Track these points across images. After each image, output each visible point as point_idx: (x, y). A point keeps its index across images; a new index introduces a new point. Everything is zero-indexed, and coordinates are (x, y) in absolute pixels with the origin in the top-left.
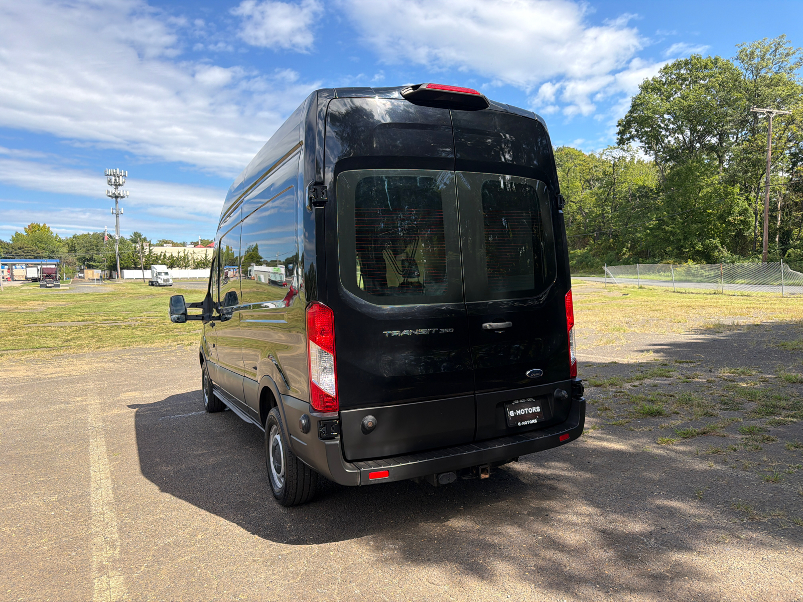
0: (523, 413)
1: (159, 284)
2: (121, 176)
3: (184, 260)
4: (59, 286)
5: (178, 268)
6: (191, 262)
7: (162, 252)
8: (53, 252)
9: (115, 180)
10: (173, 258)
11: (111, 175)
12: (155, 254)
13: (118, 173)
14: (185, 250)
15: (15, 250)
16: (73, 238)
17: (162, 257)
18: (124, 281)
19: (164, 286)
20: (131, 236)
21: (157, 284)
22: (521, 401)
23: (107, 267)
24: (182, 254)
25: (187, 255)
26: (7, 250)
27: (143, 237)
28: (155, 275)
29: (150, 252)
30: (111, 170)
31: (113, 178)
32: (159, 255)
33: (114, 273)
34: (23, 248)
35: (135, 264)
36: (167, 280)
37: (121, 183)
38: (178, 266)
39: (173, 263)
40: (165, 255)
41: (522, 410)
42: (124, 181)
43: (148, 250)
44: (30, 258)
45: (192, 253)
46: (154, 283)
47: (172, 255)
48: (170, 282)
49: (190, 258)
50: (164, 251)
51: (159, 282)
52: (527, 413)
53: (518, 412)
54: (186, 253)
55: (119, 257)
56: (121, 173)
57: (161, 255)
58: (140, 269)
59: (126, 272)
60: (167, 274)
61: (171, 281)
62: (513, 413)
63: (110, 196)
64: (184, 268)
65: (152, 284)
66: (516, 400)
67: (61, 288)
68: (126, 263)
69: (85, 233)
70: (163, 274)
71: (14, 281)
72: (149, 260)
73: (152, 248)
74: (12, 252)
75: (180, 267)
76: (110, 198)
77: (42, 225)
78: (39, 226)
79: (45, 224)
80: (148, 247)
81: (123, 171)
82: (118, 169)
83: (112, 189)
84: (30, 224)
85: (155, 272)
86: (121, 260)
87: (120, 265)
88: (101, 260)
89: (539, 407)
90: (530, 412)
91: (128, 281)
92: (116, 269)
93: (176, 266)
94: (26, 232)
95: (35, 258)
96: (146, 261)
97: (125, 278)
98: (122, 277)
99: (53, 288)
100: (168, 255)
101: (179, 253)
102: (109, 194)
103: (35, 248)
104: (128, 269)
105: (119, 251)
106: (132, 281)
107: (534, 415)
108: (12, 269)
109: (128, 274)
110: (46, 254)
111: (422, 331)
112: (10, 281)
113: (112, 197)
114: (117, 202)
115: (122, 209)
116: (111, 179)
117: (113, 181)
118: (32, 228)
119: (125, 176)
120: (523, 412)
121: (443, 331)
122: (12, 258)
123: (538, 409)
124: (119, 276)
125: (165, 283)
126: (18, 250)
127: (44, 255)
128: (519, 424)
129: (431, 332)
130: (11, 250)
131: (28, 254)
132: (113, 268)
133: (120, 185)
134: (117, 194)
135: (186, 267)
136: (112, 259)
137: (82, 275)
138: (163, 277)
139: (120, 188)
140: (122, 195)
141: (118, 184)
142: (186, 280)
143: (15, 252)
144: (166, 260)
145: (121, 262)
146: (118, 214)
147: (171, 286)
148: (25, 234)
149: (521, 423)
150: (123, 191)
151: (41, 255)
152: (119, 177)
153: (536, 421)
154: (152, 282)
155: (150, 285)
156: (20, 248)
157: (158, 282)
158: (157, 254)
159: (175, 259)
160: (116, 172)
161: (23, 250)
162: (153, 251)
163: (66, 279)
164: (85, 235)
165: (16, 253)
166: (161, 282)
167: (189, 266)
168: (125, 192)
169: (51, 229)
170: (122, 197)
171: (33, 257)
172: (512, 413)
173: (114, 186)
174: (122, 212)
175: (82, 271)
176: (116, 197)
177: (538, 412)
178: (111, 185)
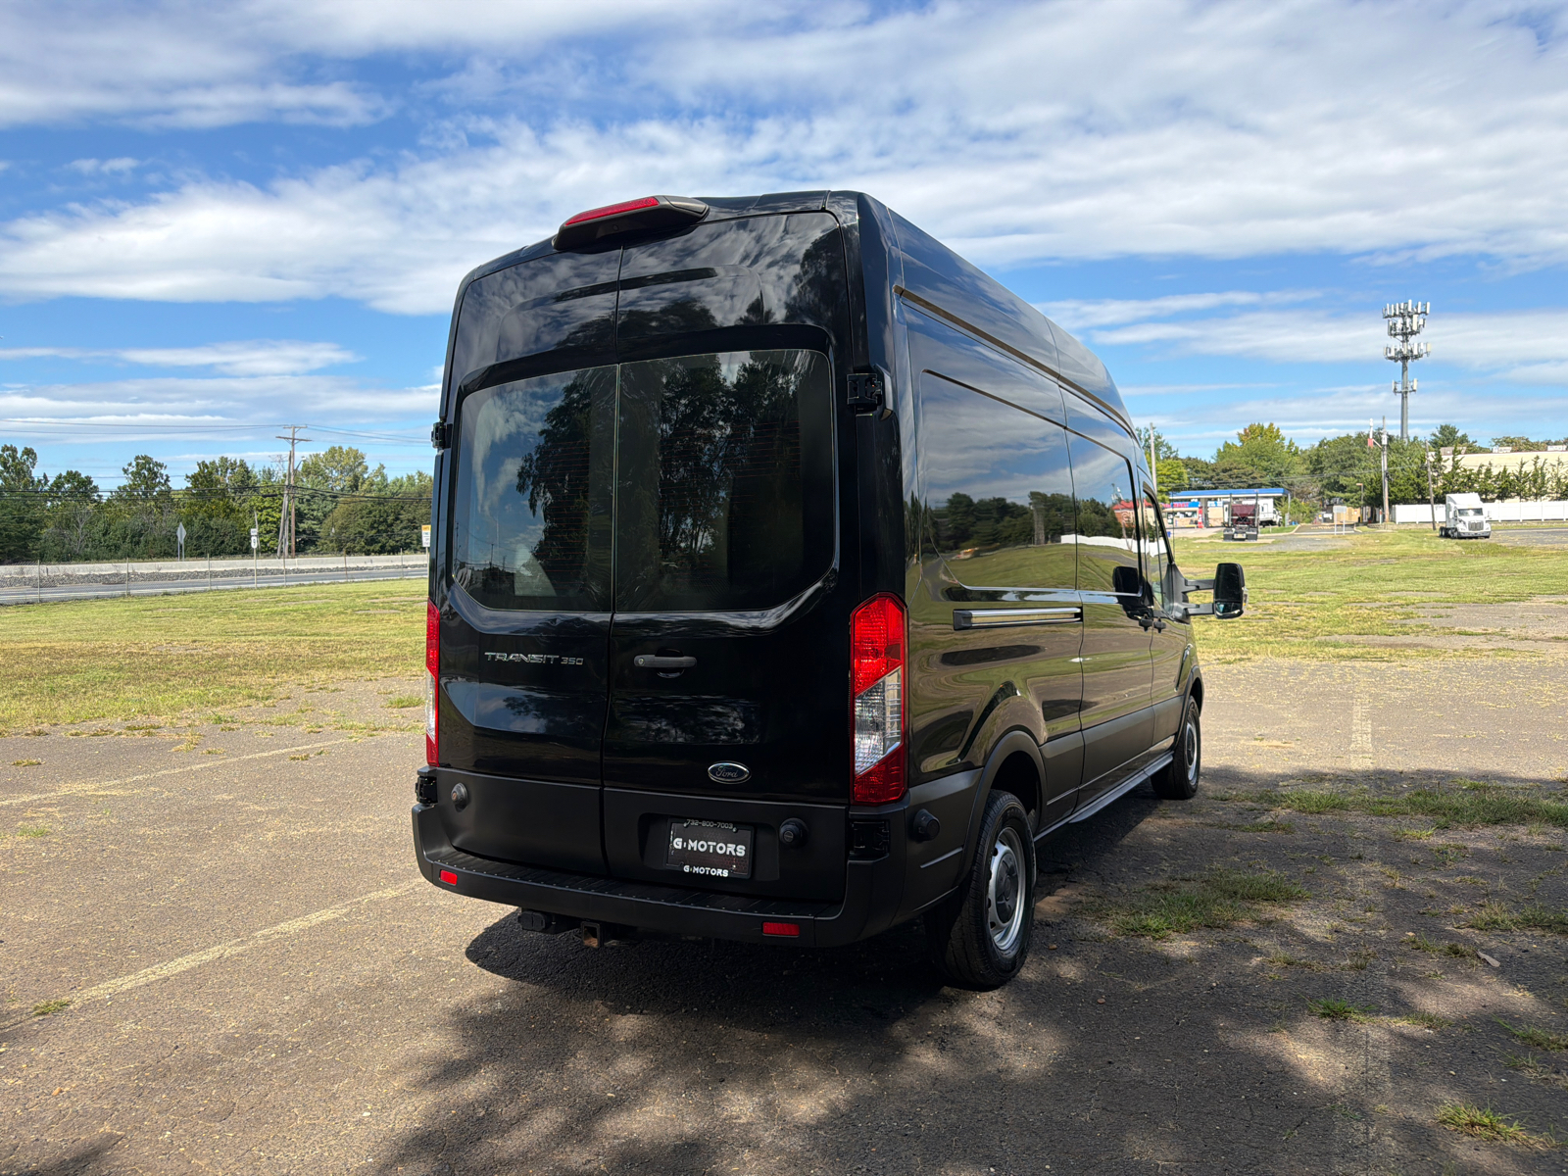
0: (701, 850)
1: (1459, 533)
2: (1417, 313)
3: (1535, 481)
4: (1255, 537)
5: (1518, 498)
6: (1551, 485)
7: (1481, 466)
8: (1279, 474)
9: (1404, 324)
10: (1508, 477)
11: (1395, 315)
12: (1465, 471)
13: (1410, 310)
14: (1538, 458)
15: (1218, 475)
16: (1320, 445)
17: (1483, 476)
18: (1395, 527)
19: (1470, 538)
20: (1435, 435)
21: (1456, 534)
22: (704, 824)
23: (1364, 500)
24: (1529, 468)
25: (1542, 469)
26: (1205, 475)
27: (1459, 434)
28: (1451, 515)
29: (1456, 466)
30: (1395, 307)
31: (1400, 321)
32: (1475, 471)
33: (1379, 511)
34: (1231, 470)
35: (1421, 490)
36: (1477, 526)
37: (1415, 328)
38: (1519, 494)
39: (1506, 488)
40: (1488, 471)
41: (702, 842)
42: (1421, 322)
43: (1450, 462)
44: (1240, 487)
45: (1556, 463)
46: (1450, 532)
47: (1505, 471)
48: (1484, 530)
49: (1548, 476)
50: (1486, 463)
51: (1460, 531)
52: (711, 851)
53: (693, 845)
54: (1540, 464)
55: (1389, 480)
56: (1417, 308)
57: (1479, 472)
58: (1428, 502)
59: (1400, 509)
60: (1479, 511)
61: (1487, 527)
62: (680, 844)
63: (1391, 358)
64: (1532, 497)
65: (1447, 533)
66: (695, 819)
67: (1259, 541)
68: (1401, 491)
69: (1343, 434)
70: (1471, 513)
71: (1208, 527)
72: (1451, 484)
73: (1459, 457)
74: (1212, 477)
75: (1523, 495)
76: (1393, 361)
77: (1266, 426)
78: (1263, 427)
79: (1271, 425)
80: (1451, 457)
81: (1420, 303)
82: (1410, 302)
83: (1396, 344)
84: (1247, 426)
85: (1453, 510)
86: (1392, 485)
87: (1389, 495)
88: (1354, 487)
89: (744, 848)
90: (719, 852)
91: (1403, 527)
92: (1380, 504)
93: (1513, 494)
94: (1241, 441)
95: (1250, 486)
96: (1444, 484)
97: (1397, 521)
98: (1393, 520)
99: (1247, 542)
100: (1495, 472)
101: (1522, 464)
102: (1389, 355)
103: (1250, 469)
104: (1405, 504)
105: (1388, 466)
106: (1413, 527)
107: (725, 861)
108: (1207, 507)
109: (1404, 512)
110: (1266, 480)
111: (535, 658)
112: (1201, 527)
113: (1395, 359)
114: (1405, 368)
115: (1415, 380)
116: (1395, 324)
117: (1399, 326)
118: (1253, 433)
119: (1425, 313)
120: (702, 846)
121: (566, 661)
122: (1212, 489)
123: (741, 851)
124: (1387, 517)
125: (1473, 533)
126: (1222, 474)
127: (1263, 481)
128: (687, 869)
129: (548, 660)
130: (1212, 474)
131: (1238, 480)
132: (1375, 501)
133: (1413, 333)
134: (1405, 352)
135: (1536, 496)
136: (1374, 484)
137: (1329, 516)
138: (1471, 518)
139: (1412, 339)
140: (1415, 353)
141: (1409, 330)
142: (1535, 524)
143: (1217, 477)
144: (1489, 481)
145: (1392, 489)
146: (1406, 392)
147: (1487, 537)
148: (1239, 444)
149: (691, 867)
150: (1419, 345)
151: (1259, 480)
152: (1411, 317)
153: (726, 874)
154: (1447, 530)
155: (1441, 536)
156: (1225, 471)
157: (1456, 530)
158: (1471, 470)
159: (1512, 478)
160: (1406, 309)
161: (1230, 473)
162: (1461, 463)
163: (1291, 524)
164: (1342, 439)
165: (1219, 480)
166: (1463, 529)
167: (1546, 493)
168: (1422, 347)
169: (1282, 432)
170: (1416, 357)
171: (1246, 485)
172: (678, 843)
173: (1400, 338)
174: (1415, 388)
175: (1329, 508)
176: (1405, 358)
177: (737, 856)
178: (1395, 335)
